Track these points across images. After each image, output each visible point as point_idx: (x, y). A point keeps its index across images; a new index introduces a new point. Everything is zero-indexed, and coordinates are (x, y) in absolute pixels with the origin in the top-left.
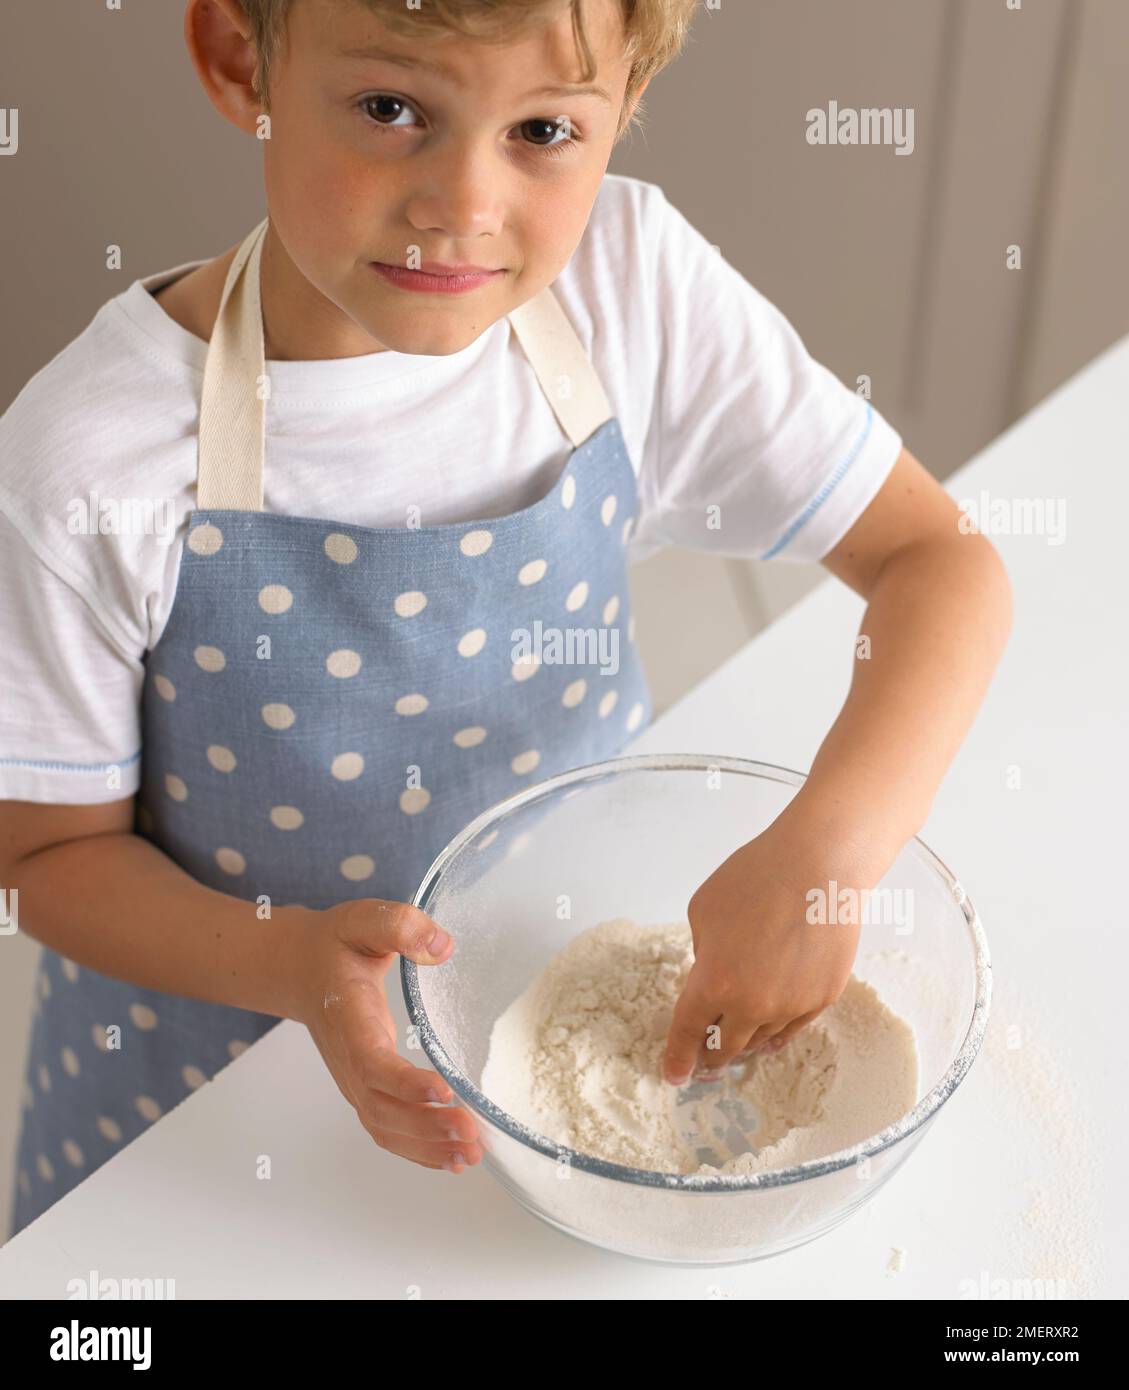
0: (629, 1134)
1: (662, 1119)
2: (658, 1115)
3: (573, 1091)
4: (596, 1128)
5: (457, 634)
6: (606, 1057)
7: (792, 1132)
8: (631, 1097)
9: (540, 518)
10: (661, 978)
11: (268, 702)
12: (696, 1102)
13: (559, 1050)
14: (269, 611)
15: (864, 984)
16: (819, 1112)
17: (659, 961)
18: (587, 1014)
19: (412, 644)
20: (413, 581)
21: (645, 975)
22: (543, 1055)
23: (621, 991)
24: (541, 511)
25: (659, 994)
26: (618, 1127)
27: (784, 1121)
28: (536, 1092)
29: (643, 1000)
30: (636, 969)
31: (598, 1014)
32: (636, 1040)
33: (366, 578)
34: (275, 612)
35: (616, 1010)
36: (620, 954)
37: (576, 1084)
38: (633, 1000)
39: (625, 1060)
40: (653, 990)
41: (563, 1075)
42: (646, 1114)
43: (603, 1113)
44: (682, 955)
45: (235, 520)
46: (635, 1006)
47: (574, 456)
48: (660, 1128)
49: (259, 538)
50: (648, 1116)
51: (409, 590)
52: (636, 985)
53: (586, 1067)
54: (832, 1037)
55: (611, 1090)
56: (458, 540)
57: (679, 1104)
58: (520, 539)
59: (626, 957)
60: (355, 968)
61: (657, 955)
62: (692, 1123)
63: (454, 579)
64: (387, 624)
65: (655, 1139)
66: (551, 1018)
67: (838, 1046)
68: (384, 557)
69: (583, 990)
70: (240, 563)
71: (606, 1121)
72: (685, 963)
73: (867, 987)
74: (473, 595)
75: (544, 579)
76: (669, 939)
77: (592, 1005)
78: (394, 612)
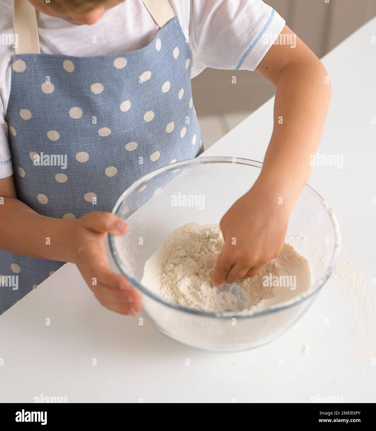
0: (199, 304)
1: (211, 298)
2: (210, 297)
3: (176, 288)
4: (186, 302)
5: (118, 102)
6: (189, 275)
7: (263, 301)
8: (199, 290)
9: (146, 54)
10: (210, 244)
11: (49, 130)
12: (224, 292)
13: (170, 272)
14: (46, 93)
15: (288, 244)
16: (272, 294)
17: (209, 238)
18: (181, 259)
19: (100, 105)
20: (97, 79)
21: (203, 243)
22: (164, 275)
23: (194, 249)
24: (147, 51)
25: (209, 250)
26: (194, 301)
27: (259, 298)
28: (162, 289)
29: (203, 253)
30: (199, 241)
31: (185, 259)
32: (200, 268)
33: (79, 77)
34: (48, 93)
35: (192, 257)
36: (193, 236)
37: (178, 285)
38: (199, 253)
39: (196, 276)
40: (207, 249)
41: (172, 282)
42: (205, 296)
43: (188, 296)
44: (217, 235)
45: (30, 58)
46: (200, 255)
47: (159, 31)
48: (211, 301)
49: (40, 64)
50: (206, 297)
51: (96, 83)
52: (200, 247)
53: (181, 279)
54: (277, 265)
55: (191, 288)
56: (113, 62)
57: (218, 293)
58: (138, 62)
59: (195, 237)
60: (90, 237)
61: (208, 236)
62: (223, 299)
63: (113, 78)
64: (89, 96)
65: (209, 306)
66: (167, 260)
67: (279, 268)
68: (84, 69)
69: (179, 250)
70: (33, 74)
71: (190, 299)
72: (218, 238)
73: (290, 246)
74: (122, 85)
75: (151, 79)
76: (212, 230)
77: (183, 255)
78: (91, 92)
